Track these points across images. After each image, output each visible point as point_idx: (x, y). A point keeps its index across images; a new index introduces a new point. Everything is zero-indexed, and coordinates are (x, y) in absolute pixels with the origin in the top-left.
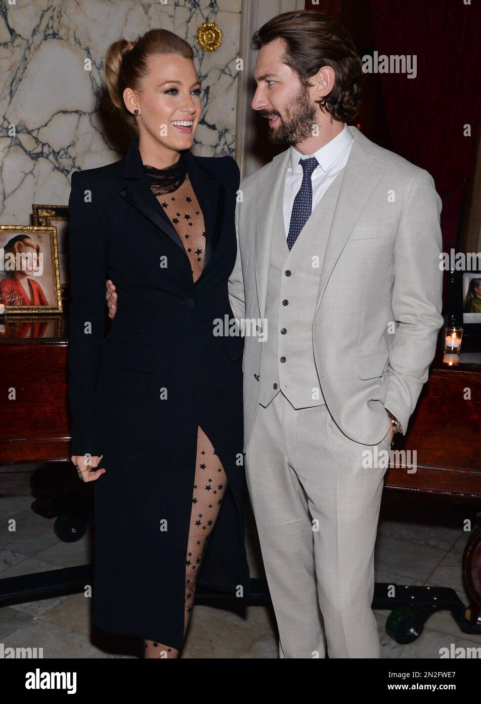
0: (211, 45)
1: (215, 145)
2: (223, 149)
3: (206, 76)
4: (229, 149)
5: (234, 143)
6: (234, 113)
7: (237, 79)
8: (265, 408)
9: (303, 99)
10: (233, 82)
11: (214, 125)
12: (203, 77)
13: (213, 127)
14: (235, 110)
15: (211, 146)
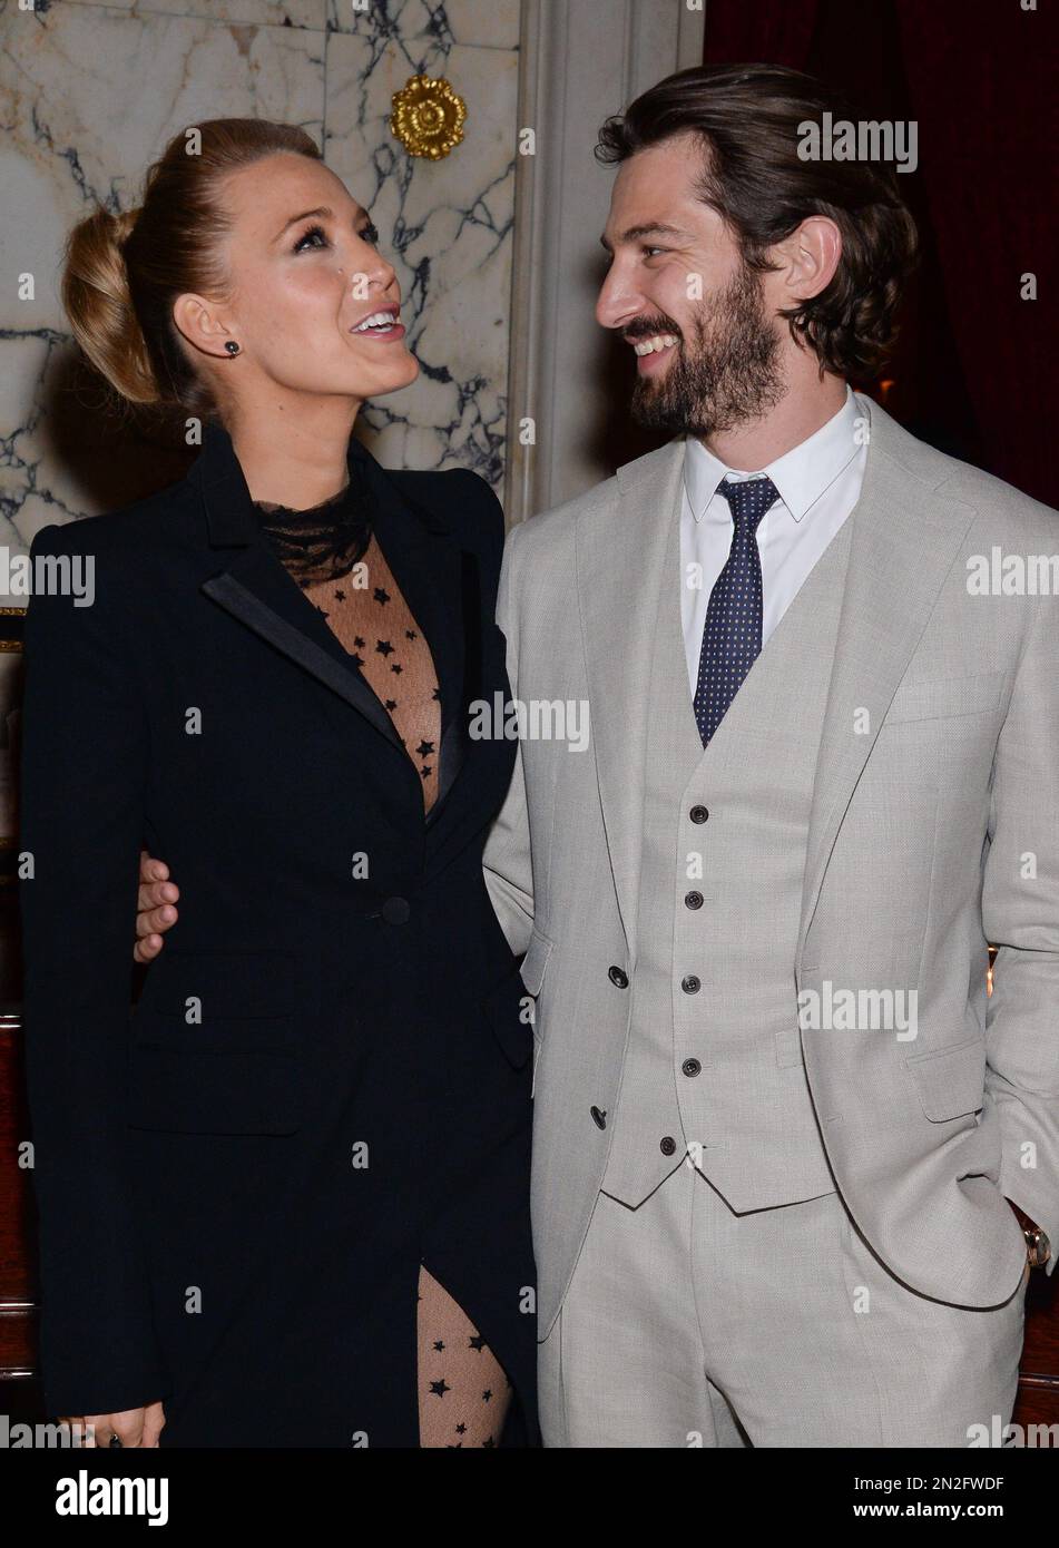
0: (432, 141)
1: (446, 424)
2: (471, 437)
3: (418, 231)
4: (489, 436)
5: (504, 420)
6: (502, 334)
7: (509, 236)
8: (633, 1209)
9: (743, 301)
10: (498, 245)
11: (445, 370)
12: (411, 231)
13: (441, 375)
14: (506, 323)
15: (437, 429)
